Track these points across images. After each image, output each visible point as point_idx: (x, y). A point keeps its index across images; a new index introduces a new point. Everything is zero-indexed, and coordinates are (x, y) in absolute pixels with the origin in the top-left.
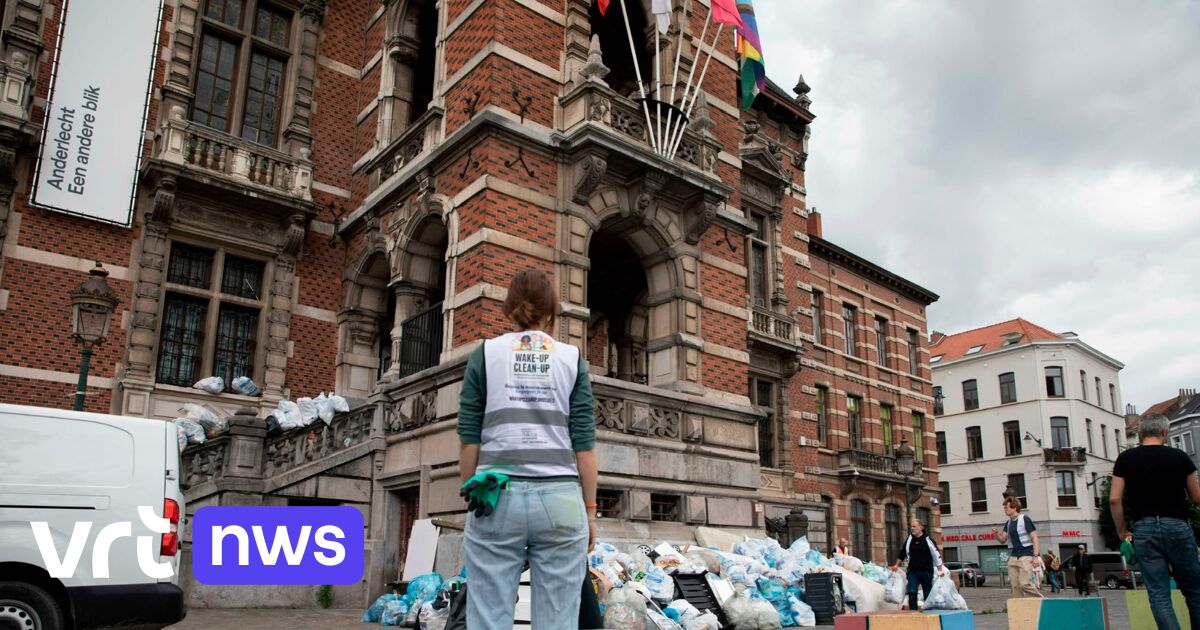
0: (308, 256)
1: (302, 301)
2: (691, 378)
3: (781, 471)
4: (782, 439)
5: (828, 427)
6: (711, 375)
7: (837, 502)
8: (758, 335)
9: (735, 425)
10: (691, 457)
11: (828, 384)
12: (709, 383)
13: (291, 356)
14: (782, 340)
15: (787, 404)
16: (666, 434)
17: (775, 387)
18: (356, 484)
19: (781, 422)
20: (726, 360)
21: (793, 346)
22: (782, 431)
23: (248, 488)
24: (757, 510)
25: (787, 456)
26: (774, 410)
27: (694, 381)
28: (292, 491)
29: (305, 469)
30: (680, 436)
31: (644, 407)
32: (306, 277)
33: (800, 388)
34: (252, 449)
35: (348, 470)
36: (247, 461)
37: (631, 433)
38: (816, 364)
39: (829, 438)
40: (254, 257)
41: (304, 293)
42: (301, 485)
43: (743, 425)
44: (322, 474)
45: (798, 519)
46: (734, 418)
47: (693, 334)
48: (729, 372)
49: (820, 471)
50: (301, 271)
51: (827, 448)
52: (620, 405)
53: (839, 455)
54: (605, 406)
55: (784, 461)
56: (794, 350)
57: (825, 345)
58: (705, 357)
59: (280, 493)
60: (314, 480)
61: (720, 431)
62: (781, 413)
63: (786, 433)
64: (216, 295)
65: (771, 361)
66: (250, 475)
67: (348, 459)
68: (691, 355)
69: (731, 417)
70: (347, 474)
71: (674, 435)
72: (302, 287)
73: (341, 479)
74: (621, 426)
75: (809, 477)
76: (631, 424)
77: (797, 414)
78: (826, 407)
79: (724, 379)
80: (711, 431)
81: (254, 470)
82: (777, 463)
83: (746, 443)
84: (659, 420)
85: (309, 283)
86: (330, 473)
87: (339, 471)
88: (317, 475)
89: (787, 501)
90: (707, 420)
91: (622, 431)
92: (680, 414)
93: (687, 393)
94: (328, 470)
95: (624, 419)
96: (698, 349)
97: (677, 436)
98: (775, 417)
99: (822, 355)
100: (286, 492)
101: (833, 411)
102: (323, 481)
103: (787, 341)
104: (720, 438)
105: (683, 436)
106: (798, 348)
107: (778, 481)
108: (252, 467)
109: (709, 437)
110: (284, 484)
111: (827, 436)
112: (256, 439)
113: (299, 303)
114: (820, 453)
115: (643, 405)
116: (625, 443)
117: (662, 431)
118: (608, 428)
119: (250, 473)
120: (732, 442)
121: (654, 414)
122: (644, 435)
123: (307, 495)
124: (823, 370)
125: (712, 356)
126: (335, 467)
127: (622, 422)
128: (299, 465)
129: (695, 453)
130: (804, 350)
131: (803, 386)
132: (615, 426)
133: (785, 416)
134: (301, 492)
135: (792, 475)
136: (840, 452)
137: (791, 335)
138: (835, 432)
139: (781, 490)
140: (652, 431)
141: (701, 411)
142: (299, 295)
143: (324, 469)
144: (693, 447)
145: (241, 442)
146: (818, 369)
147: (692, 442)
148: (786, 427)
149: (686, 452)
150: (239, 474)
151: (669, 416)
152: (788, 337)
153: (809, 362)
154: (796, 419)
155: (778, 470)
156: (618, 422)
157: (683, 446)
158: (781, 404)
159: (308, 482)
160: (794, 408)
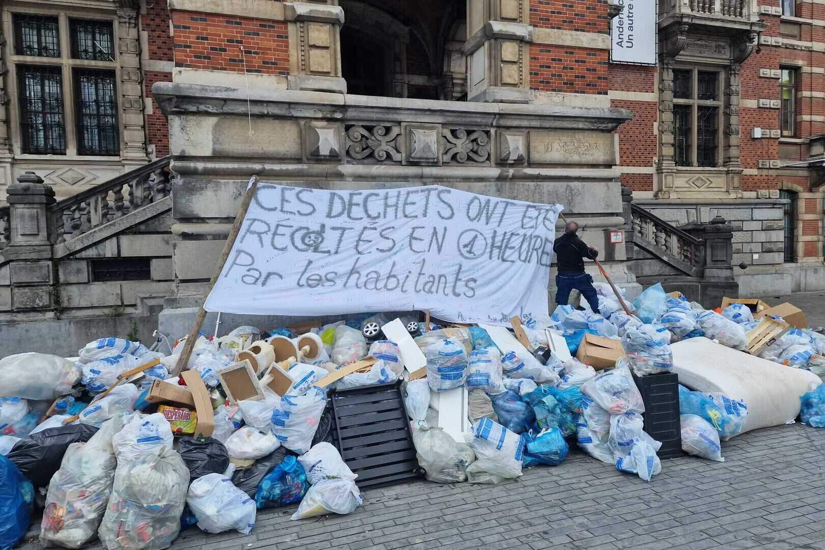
0: (152, 8)
1: (154, 56)
2: (509, 81)
3: (725, 169)
4: (727, 134)
5: (798, 112)
6: (546, 73)
7: (804, 195)
8: (694, 17)
9: (579, 136)
10: (507, 185)
11: (800, 63)
12: (541, 83)
13: (151, 113)
14: (732, 18)
15: (738, 94)
16: (469, 158)
17: (722, 76)
18: (164, 240)
19: (727, 115)
20: (570, 50)
21: (746, 23)
22: (728, 125)
23: (34, 256)
24: (614, 239)
25: (734, 152)
26: (720, 103)
27: (515, 85)
28: (92, 253)
29: (101, 230)
30: (493, 158)
31: (432, 128)
32: (154, 31)
33: (757, 72)
34: (31, 217)
35: (152, 226)
36: (30, 227)
37: (412, 163)
38: (781, 41)
39: (798, 125)
40: (98, 17)
41: (155, 48)
42: (100, 246)
43: (594, 134)
44: (123, 232)
45: (718, 230)
46: (581, 126)
47: (514, 20)
48: (576, 66)
49: (779, 163)
50: (148, 25)
51: (795, 136)
52: (395, 131)
53: (811, 143)
54: (373, 135)
55: (729, 158)
56: (748, 28)
57: (800, 17)
58: (536, 50)
59: (78, 256)
60: (114, 240)
61: (556, 145)
62: (728, 105)
63: (733, 127)
64: (66, 62)
65: (718, 47)
66: (37, 243)
67: (150, 216)
68: (509, 50)
69: (575, 126)
70: (152, 230)
71: (481, 159)
72: (151, 41)
73: (146, 237)
74: (397, 157)
75: (765, 172)
76: (411, 154)
77: (752, 104)
78: (796, 91)
79: (567, 76)
80: (541, 148)
81: (40, 238)
82: (721, 161)
83: (599, 156)
84: (458, 142)
85: (158, 37)
86: (133, 230)
87: (143, 227)
88: (117, 235)
89: (732, 201)
90: (534, 135)
91: (399, 163)
92: (493, 131)
93: (502, 101)
94: (127, 229)
95: (403, 149)
96: (520, 40)
97: (488, 159)
98: (721, 111)
99: (794, 30)
100: (84, 254)
101: (806, 93)
102: (125, 240)
103: (739, 19)
104: (556, 155)
105: (496, 159)
106: (752, 24)
107: (720, 181)
108: (38, 235)
109: (536, 156)
110: (78, 248)
111: (796, 123)
112: (35, 206)
113: (151, 59)
114: (781, 143)
115: (430, 127)
116: (405, 178)
117: (463, 156)
118: (379, 162)
119: (36, 241)
120: (575, 158)
121: (449, 136)
122: (435, 164)
123: (108, 255)
124: (793, 48)
125: (548, 47)
126: (136, 225)
127: (398, 152)
128: (95, 226)
129: (514, 178)
130: (762, 26)
131: (762, 70)
132: (389, 156)
133: (733, 108)
134: (101, 253)
135: (740, 173)
136: (811, 140)
137: (745, 11)
138: (806, 118)
139: (724, 190)
140: (447, 158)
141: (525, 123)
142: (150, 50)
143: (123, 228)
144: (511, 171)
145: (20, 210)
146: (787, 47)
147: (512, 165)
148: (734, 120)
149: (501, 178)
150: (22, 244)
151: (473, 136)
152: (741, 15)
153: (771, 40)
154: (749, 109)
155: (721, 169)
156: (393, 152)
157: (495, 172)
158: (728, 95)
159: (108, 242)
160: (746, 96)
